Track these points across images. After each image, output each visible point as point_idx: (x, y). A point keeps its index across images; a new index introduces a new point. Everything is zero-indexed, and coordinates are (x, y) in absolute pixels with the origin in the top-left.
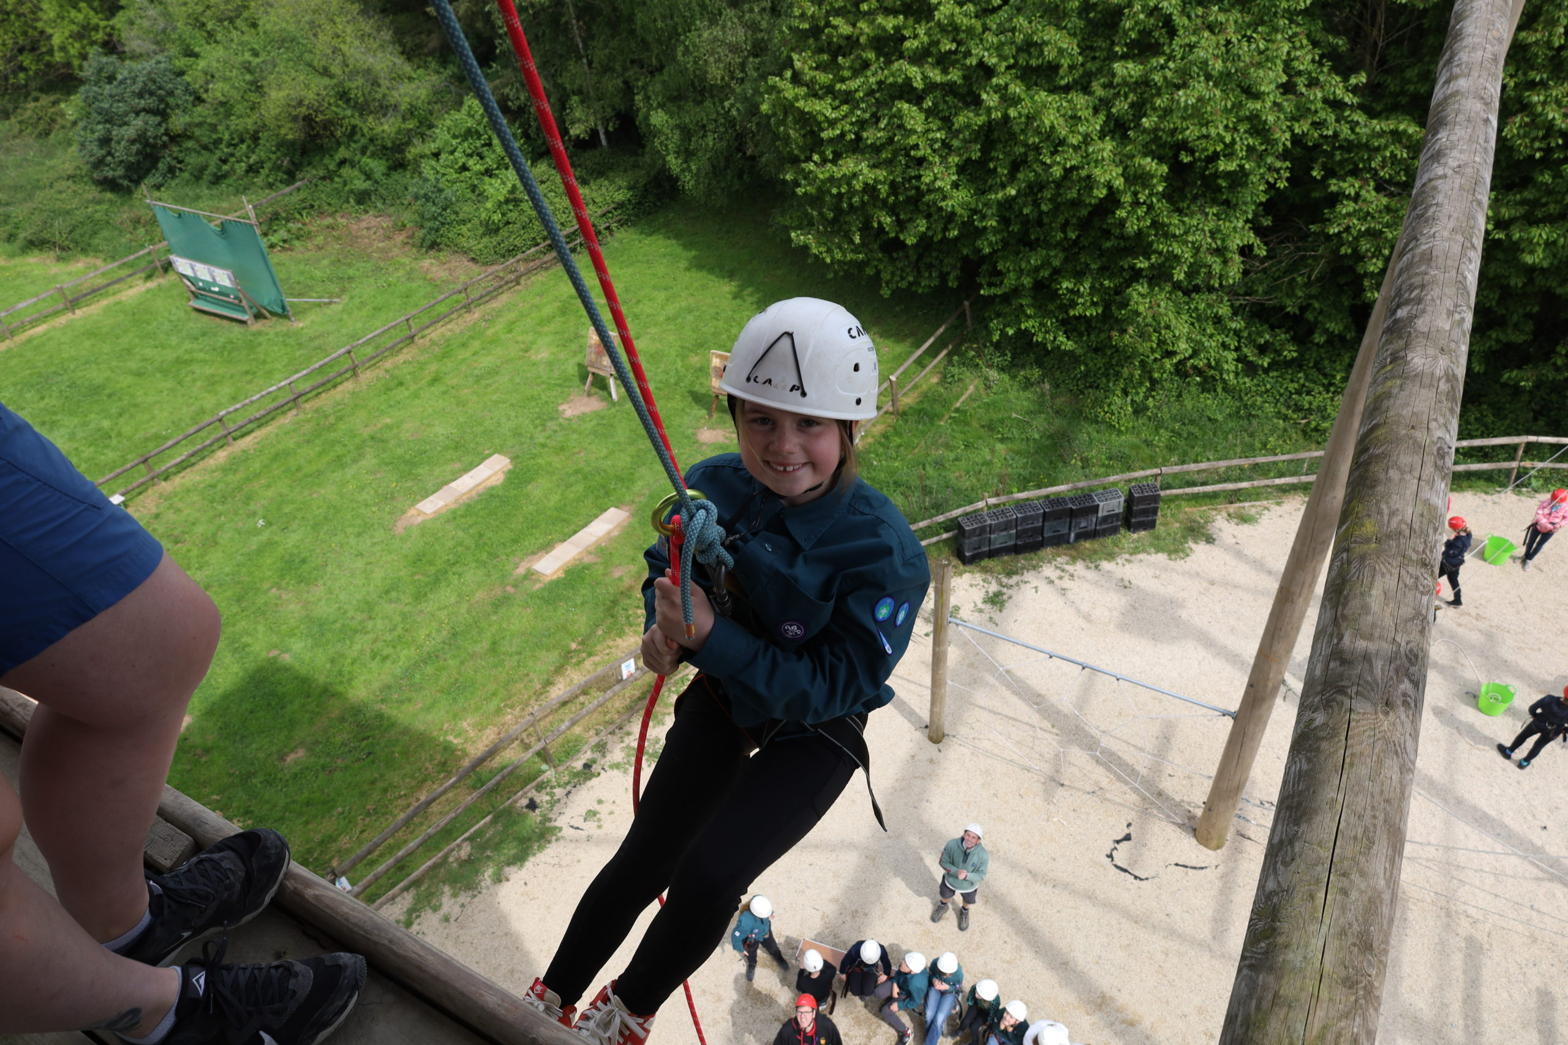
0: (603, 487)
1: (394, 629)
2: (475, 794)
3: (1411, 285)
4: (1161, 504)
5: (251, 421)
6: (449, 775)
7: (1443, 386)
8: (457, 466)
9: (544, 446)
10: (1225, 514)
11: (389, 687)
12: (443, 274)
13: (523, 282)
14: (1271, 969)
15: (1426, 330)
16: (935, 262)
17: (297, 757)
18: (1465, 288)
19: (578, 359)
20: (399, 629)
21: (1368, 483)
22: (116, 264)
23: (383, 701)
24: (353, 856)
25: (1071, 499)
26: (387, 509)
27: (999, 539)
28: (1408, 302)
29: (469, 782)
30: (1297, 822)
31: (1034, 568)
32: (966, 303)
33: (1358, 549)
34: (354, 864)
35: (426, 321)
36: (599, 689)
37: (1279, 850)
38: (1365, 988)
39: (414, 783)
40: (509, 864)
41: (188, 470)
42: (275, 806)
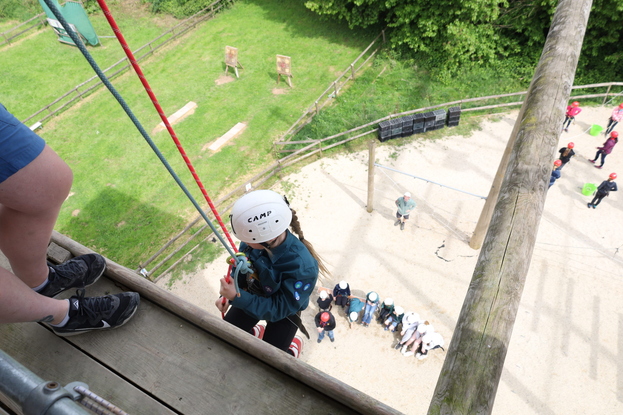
0: (235, 114)
1: (155, 174)
2: (192, 237)
3: (561, 16)
4: (461, 115)
5: (89, 90)
6: (181, 229)
7: (570, 60)
8: (175, 107)
9: (210, 97)
10: (487, 119)
11: (155, 197)
12: (163, 24)
13: (196, 26)
14: (480, 288)
15: (565, 35)
16: (370, 13)
17: (122, 225)
18: (583, 17)
19: (222, 60)
20: (157, 174)
21: (535, 101)
22: (25, 23)
23: (153, 202)
24: (147, 261)
25: (425, 114)
26: (148, 125)
27: (395, 131)
28: (559, 23)
29: (189, 232)
30: (494, 235)
31: (409, 142)
32: (383, 31)
33: (528, 129)
34: (148, 264)
35: (157, 45)
36: (237, 195)
37: (487, 246)
38: (514, 294)
39: (168, 233)
40: (207, 262)
41: (66, 111)
42: (116, 243)
